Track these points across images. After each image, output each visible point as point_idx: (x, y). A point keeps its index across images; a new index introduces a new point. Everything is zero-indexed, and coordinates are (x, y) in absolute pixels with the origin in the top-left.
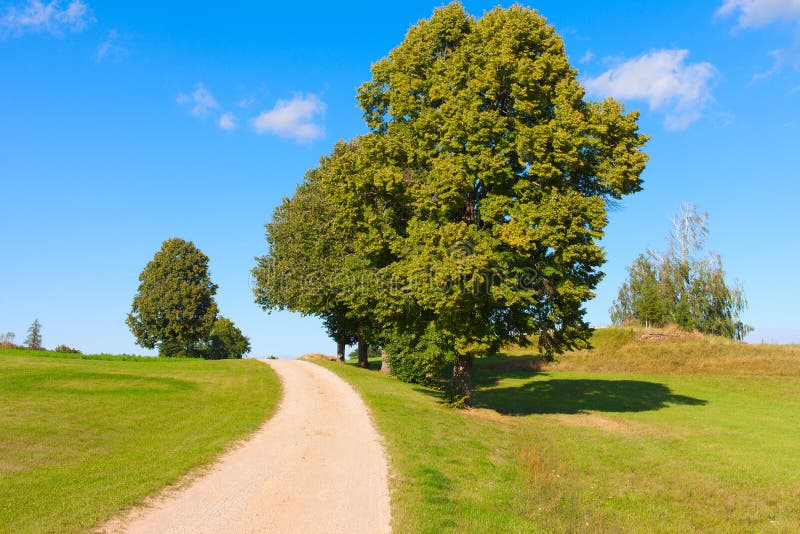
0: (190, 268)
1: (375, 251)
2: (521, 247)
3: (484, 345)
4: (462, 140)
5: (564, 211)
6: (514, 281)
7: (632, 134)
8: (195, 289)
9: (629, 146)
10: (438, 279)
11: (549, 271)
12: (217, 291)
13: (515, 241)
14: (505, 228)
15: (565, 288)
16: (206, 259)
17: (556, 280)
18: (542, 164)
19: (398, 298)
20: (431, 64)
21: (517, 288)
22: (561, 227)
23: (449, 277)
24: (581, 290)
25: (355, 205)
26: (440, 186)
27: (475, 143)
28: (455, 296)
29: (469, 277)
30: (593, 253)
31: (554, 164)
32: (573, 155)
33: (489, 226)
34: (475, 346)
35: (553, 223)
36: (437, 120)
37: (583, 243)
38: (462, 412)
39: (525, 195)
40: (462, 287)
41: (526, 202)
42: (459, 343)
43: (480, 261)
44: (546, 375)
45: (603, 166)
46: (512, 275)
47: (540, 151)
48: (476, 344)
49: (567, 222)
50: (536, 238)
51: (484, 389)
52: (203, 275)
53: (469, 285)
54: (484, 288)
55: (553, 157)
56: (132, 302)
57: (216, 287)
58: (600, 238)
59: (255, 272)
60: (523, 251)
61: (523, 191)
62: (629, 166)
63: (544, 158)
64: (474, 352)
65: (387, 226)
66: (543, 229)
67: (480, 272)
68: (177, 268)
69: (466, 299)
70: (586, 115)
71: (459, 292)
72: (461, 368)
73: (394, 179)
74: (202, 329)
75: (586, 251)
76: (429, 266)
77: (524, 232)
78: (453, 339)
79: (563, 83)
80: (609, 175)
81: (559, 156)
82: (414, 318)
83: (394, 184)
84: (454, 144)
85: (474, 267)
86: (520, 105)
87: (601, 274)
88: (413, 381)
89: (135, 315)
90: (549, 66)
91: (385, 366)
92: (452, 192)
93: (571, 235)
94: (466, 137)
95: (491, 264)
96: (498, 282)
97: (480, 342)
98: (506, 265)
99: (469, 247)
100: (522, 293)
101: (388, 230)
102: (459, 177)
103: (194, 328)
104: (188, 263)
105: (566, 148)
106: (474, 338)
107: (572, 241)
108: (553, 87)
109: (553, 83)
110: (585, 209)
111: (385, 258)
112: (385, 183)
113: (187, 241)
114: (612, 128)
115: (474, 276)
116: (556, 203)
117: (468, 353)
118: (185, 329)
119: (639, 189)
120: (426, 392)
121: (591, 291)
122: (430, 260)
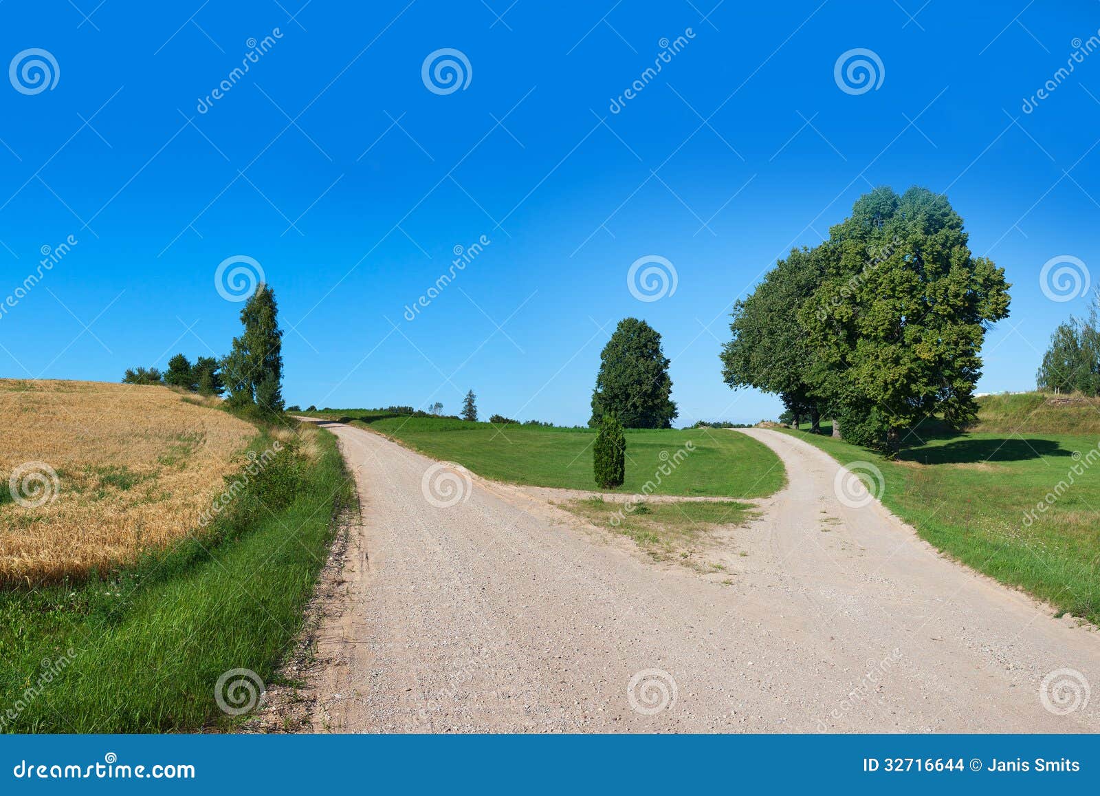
0: (645, 346)
1: (836, 361)
2: (928, 359)
3: (907, 420)
4: (893, 290)
5: (954, 337)
6: (925, 380)
7: (1001, 283)
8: (652, 364)
9: (998, 291)
10: (880, 381)
11: (947, 372)
12: (670, 365)
13: (924, 356)
14: (919, 347)
15: (957, 384)
16: (659, 336)
17: (951, 379)
18: (941, 306)
19: (852, 392)
20: (870, 232)
21: (927, 385)
22: (953, 347)
23: (886, 380)
24: (967, 384)
25: (822, 331)
26: (879, 322)
27: (901, 292)
28: (890, 392)
29: (897, 381)
30: (974, 361)
31: (949, 305)
32: (961, 301)
33: (909, 346)
34: (902, 421)
35: (948, 344)
36: (876, 275)
37: (967, 356)
38: (893, 462)
39: (931, 324)
40: (894, 387)
41: (932, 329)
42: (892, 420)
43: (903, 370)
44: (966, 436)
45: (982, 303)
46: (924, 376)
47: (940, 298)
48: (902, 420)
49: (956, 343)
50: (937, 353)
51: (913, 448)
52: (656, 351)
53: (897, 385)
54: (908, 385)
55: (948, 301)
56: (596, 378)
57: (668, 361)
58: (979, 352)
59: (722, 357)
60: (930, 362)
61: (930, 321)
62: (998, 304)
63: (942, 302)
64: (901, 425)
65: (842, 343)
66: (942, 348)
67: (904, 377)
68: (634, 346)
69: (897, 393)
70: (971, 269)
71: (892, 389)
72: (893, 435)
73: (848, 314)
74: (659, 401)
75: (969, 361)
76: (873, 373)
77: (930, 350)
78: (888, 417)
79: (956, 248)
80: (986, 309)
81: (952, 301)
82: (862, 405)
83: (848, 317)
84: (888, 292)
85: (900, 374)
86: (928, 267)
87: (980, 374)
88: (859, 444)
89: (600, 390)
90: (947, 237)
91: (836, 432)
92: (886, 325)
93: (959, 352)
94: (895, 287)
95: (911, 370)
96: (915, 381)
97: (905, 419)
98: (920, 370)
99: (896, 361)
100: (929, 388)
101: (844, 346)
102: (890, 316)
103: (653, 401)
104: (643, 341)
105: (956, 295)
106: (901, 416)
107: (960, 355)
108: (950, 250)
109: (950, 249)
110: (969, 333)
111: (842, 365)
112: (842, 317)
113: (640, 319)
114: (987, 279)
115: (901, 380)
116: (951, 331)
117: (898, 425)
118: (645, 402)
119: (1007, 316)
120: (869, 451)
121: (974, 384)
122: (873, 370)
